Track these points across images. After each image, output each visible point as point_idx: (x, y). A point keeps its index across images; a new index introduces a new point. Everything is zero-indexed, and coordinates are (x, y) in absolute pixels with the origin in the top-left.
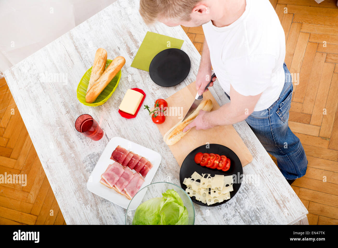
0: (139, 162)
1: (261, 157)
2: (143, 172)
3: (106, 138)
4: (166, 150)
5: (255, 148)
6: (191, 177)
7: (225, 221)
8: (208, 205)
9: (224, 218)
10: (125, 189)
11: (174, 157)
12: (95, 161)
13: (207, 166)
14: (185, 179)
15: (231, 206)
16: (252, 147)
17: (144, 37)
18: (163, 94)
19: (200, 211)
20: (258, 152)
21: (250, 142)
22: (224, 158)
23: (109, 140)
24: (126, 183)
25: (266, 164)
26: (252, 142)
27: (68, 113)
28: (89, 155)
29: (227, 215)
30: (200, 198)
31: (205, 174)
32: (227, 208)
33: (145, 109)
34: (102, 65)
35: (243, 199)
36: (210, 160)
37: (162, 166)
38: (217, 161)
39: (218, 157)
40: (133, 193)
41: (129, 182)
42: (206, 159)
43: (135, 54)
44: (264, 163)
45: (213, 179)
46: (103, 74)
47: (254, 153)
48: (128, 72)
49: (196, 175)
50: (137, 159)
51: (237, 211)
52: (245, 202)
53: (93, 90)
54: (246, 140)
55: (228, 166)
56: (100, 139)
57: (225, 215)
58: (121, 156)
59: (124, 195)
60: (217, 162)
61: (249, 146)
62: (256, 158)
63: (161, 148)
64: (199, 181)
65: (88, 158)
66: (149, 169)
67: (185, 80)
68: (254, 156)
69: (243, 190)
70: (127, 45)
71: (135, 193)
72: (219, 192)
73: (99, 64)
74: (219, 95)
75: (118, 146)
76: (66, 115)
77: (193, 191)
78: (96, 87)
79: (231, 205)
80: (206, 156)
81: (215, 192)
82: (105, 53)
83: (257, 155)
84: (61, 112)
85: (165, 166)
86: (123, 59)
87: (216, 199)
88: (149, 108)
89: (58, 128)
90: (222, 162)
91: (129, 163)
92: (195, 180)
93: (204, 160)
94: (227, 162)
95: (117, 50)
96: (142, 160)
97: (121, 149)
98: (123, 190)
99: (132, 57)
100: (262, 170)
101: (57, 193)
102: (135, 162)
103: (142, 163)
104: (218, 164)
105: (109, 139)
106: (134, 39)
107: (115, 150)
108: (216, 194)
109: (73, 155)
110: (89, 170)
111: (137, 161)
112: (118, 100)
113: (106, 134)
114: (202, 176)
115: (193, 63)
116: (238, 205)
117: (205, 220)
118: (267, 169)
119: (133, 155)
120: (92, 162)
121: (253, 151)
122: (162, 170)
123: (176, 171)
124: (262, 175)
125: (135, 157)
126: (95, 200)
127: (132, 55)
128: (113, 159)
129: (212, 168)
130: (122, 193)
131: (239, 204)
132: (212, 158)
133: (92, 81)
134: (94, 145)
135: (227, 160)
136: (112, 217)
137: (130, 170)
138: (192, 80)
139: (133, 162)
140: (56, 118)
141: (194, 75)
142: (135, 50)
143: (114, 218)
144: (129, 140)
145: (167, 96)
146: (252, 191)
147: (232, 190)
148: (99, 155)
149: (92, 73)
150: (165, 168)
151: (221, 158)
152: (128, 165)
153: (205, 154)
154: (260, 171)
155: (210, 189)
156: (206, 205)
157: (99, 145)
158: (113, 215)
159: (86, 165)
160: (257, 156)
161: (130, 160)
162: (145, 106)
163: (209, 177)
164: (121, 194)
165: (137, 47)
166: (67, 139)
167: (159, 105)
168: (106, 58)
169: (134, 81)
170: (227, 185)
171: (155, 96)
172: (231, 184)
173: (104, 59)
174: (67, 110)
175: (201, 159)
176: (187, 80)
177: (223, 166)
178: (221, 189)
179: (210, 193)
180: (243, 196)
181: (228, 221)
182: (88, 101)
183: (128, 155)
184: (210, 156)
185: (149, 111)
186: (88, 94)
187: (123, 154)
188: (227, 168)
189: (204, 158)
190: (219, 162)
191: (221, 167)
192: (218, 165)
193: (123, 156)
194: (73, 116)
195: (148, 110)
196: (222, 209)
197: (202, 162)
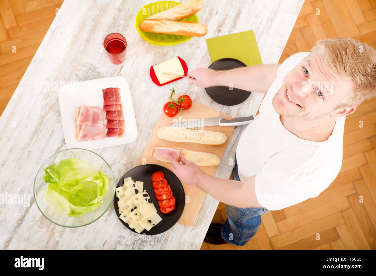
0: (118, 121)
1: (197, 232)
2: (111, 132)
3: (119, 69)
4: (146, 137)
5: (202, 221)
6: (135, 182)
7: (117, 240)
8: (120, 217)
9: (119, 238)
10: (83, 127)
11: (144, 150)
12: (90, 75)
13: (155, 190)
14: (130, 178)
15: (134, 237)
16: (201, 217)
17: (244, 30)
18: (198, 93)
19: (111, 211)
20: (201, 226)
21: (205, 213)
22: (173, 201)
23: (120, 74)
24: (89, 124)
25: (194, 241)
26: (206, 215)
27: (119, 10)
28: (92, 65)
29: (123, 239)
30: (121, 205)
31: (146, 193)
32: (131, 234)
33: (171, 90)
34: (186, 14)
35: (148, 243)
36: (162, 190)
37: (129, 145)
38: (166, 197)
39: (170, 195)
40: (85, 137)
41: (92, 126)
42: (160, 185)
43: (221, 34)
44: (194, 238)
45: (147, 204)
46: (177, 22)
47: (197, 223)
48: (198, 41)
49: (140, 185)
50: (118, 117)
51: (134, 245)
52: (146, 247)
53: (156, 24)
54: (204, 207)
55: (168, 210)
56: (115, 64)
57: (123, 236)
58: (112, 99)
59: (77, 130)
60: (164, 197)
61: (201, 214)
62: (193, 229)
63: (145, 131)
64: (137, 192)
65: (89, 66)
66: (117, 136)
67: (225, 106)
68: (195, 226)
69: (156, 237)
70: (225, 18)
71: (86, 139)
72: (139, 219)
73: (185, 10)
74: (231, 150)
75: (119, 89)
76: (116, 10)
77: (123, 194)
78: (160, 25)
79: (135, 235)
80: (164, 183)
81: (136, 214)
82: (200, 7)
83: (197, 226)
84: (115, 3)
85: (131, 147)
86: (205, 32)
87: (130, 220)
88: (174, 93)
89: (98, 12)
90: (167, 202)
91: (110, 111)
92: (136, 188)
93: (159, 183)
94: (170, 207)
95: (214, 12)
96: (121, 122)
97: (119, 93)
98: (81, 125)
99: (216, 34)
100: (186, 241)
101: (35, 61)
102: (115, 117)
103: (119, 124)
104: (164, 200)
105: (121, 72)
106: (236, 21)
107: (114, 88)
108: (135, 218)
109: (81, 48)
110: (78, 76)
111: (117, 119)
112: (164, 53)
113: (123, 65)
114: (143, 192)
115: (249, 101)
116: (139, 242)
117: (106, 222)
118: (190, 246)
119: (120, 110)
120: (88, 73)
121: (198, 221)
122: (125, 148)
123: (132, 162)
124: (181, 245)
125: (120, 113)
126: (55, 104)
127: (218, 33)
128: (104, 93)
129: (157, 196)
130: (78, 126)
131: (141, 242)
132: (165, 189)
133: (164, 14)
134: (105, 62)
135: (173, 205)
136: (50, 132)
137: (105, 117)
138: (231, 113)
139: (114, 115)
140: (106, 2)
141: (236, 111)
142: (225, 31)
143: (50, 136)
144: (132, 95)
145: (199, 99)
146: (160, 246)
147: (148, 229)
148: (98, 76)
149: (172, 9)
150: (129, 149)
151: (172, 198)
152: (108, 112)
153: (165, 181)
154: (184, 241)
155: (136, 208)
156: (119, 215)
157: (108, 68)
158: (52, 131)
159: (81, 70)
160: (196, 228)
161: (114, 110)
162: (173, 88)
163: (146, 199)
164: (76, 125)
165: (230, 31)
166: (93, 31)
167: (183, 101)
168: (196, 13)
169: (193, 54)
170: (150, 221)
171: (192, 87)
172: (154, 224)
173: (193, 11)
174: (121, 7)
175: (158, 180)
176: (227, 108)
177: (164, 206)
178: (142, 219)
179: (132, 210)
180: (151, 241)
181: (119, 244)
182: (142, 26)
183: (116, 105)
184: (167, 186)
185: (171, 96)
186: (148, 22)
187: (114, 99)
188: (165, 211)
189: (160, 182)
190: (166, 200)
191: (162, 205)
192: (162, 200)
193: (113, 101)
194: (118, 19)
195: (172, 94)
196: (126, 230)
197: (156, 183)
